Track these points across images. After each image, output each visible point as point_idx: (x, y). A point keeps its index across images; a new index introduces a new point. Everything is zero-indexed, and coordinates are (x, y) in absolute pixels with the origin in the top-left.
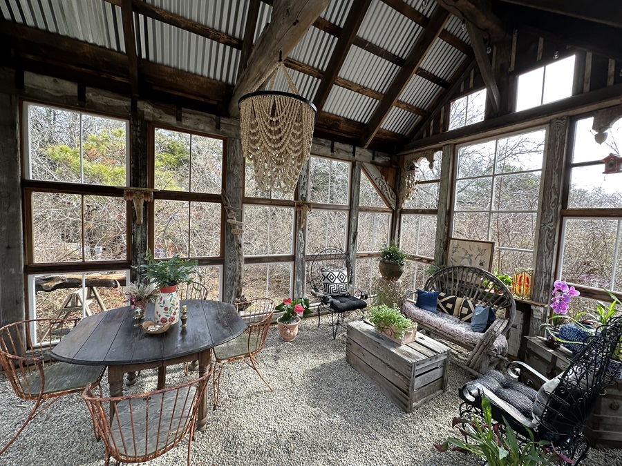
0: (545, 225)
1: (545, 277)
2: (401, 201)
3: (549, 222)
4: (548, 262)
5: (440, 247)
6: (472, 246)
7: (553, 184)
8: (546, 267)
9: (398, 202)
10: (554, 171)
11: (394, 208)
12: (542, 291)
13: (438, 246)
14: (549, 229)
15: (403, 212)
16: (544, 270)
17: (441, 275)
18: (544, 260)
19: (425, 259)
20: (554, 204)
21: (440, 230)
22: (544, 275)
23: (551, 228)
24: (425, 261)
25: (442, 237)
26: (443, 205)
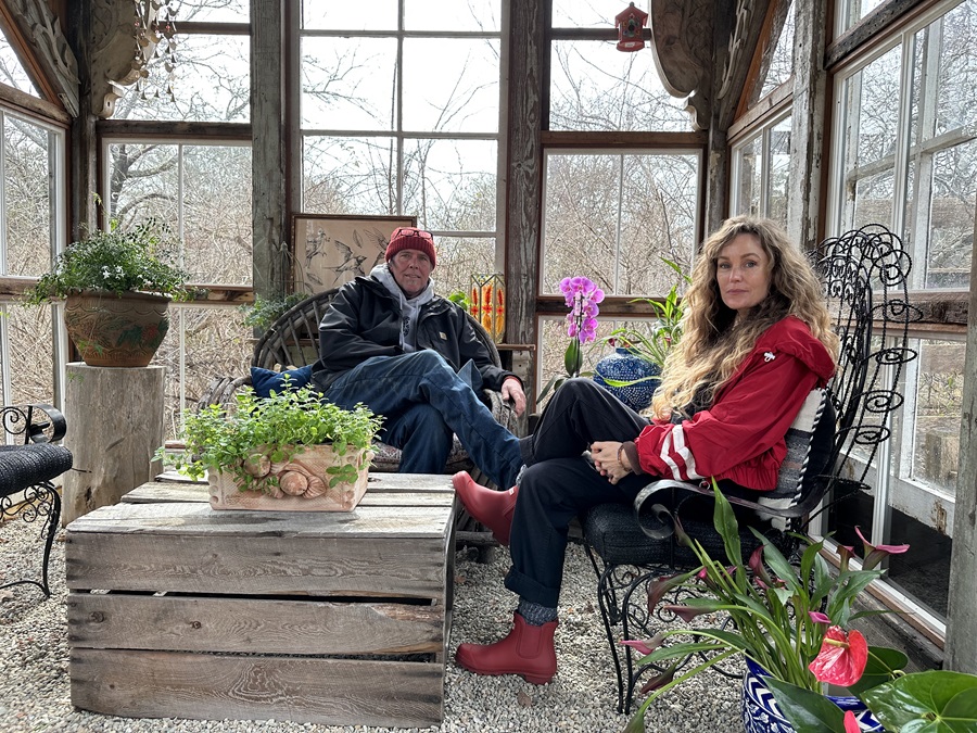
0: (519, 165)
1: (527, 284)
2: (97, 85)
3: (527, 158)
4: (529, 251)
5: (272, 241)
6: (360, 232)
7: (529, 67)
8: (526, 263)
9: (89, 90)
10: (529, 39)
11: (74, 109)
12: (523, 318)
13: (264, 241)
14: (527, 173)
15: (108, 129)
16: (524, 271)
17: (298, 322)
18: (522, 246)
19: (216, 290)
20: (532, 116)
21: (264, 186)
22: (524, 281)
23: (531, 172)
24: (219, 297)
25: (274, 210)
26: (268, 107)
